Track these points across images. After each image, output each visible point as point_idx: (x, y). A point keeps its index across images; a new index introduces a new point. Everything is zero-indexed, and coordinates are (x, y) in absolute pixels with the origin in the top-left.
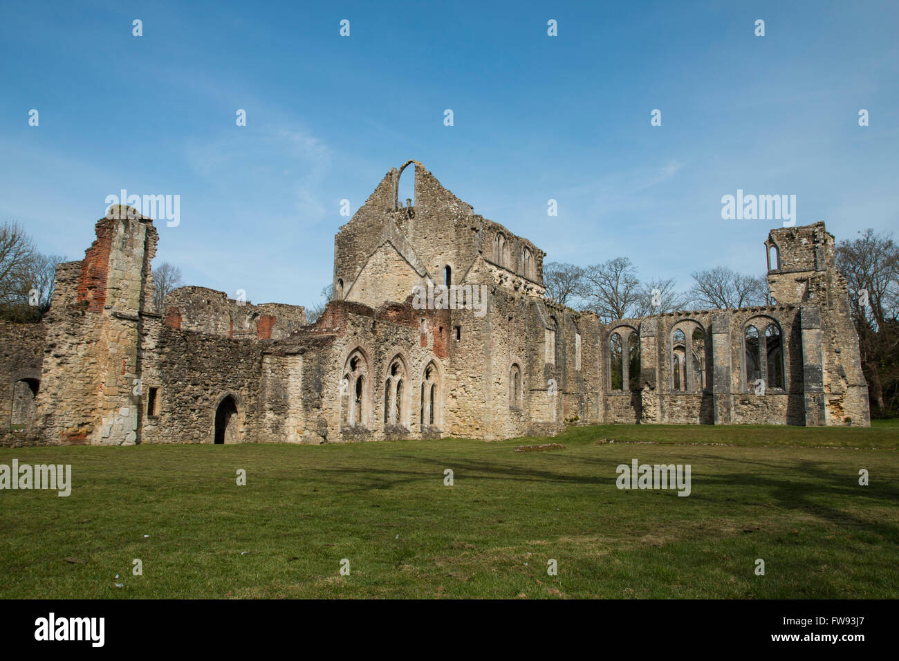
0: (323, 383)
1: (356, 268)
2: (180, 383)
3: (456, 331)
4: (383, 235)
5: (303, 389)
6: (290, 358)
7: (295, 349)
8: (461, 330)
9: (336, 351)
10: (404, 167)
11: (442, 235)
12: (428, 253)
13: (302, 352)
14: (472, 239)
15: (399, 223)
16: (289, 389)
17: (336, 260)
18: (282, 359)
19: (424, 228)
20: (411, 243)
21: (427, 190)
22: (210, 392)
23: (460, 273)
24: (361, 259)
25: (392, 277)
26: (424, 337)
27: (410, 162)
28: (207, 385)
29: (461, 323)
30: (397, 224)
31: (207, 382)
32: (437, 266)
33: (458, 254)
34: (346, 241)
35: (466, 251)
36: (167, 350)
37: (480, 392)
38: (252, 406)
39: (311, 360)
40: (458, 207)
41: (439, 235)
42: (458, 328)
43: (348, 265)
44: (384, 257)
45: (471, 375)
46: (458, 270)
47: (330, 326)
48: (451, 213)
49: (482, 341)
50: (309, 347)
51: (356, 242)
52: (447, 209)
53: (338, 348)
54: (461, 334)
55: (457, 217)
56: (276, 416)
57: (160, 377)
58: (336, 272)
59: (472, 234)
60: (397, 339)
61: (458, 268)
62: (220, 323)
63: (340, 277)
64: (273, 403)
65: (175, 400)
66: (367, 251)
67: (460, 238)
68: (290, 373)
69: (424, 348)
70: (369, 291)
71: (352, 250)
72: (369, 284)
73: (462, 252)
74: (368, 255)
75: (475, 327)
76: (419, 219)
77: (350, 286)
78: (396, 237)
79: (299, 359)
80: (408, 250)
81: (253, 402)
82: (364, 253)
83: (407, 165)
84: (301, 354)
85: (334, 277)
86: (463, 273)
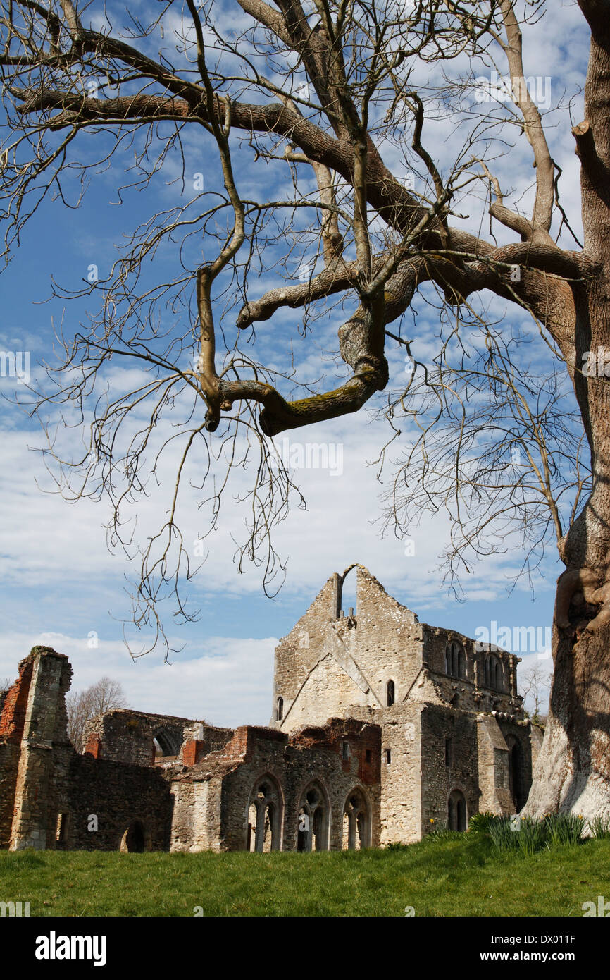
0: (227, 810)
1: (297, 684)
2: (88, 809)
3: (386, 754)
4: (324, 648)
5: (207, 816)
6: (196, 785)
7: (201, 776)
8: (391, 753)
9: (241, 777)
10: (348, 572)
11: (386, 646)
12: (372, 667)
13: (209, 778)
14: (415, 650)
15: (340, 635)
16: (194, 816)
17: (276, 676)
18: (190, 787)
19: (367, 639)
20: (354, 656)
21: (370, 597)
22: (117, 818)
23: (403, 689)
24: (302, 674)
25: (333, 694)
26: (346, 763)
27: (353, 566)
28: (115, 812)
29: (392, 745)
30: (339, 636)
31: (115, 809)
32: (380, 681)
33: (402, 667)
34: (286, 654)
35: (410, 664)
36: (77, 777)
37: (411, 822)
38: (158, 834)
39: (215, 786)
40: (401, 616)
41: (383, 647)
42: (388, 751)
43: (288, 681)
44: (325, 671)
45: (403, 803)
46: (403, 685)
47: (237, 752)
48: (394, 622)
49: (412, 765)
50: (214, 774)
51: (297, 656)
52: (390, 618)
53: (243, 774)
54: (391, 758)
55: (400, 626)
56: (182, 844)
57: (69, 803)
58: (276, 690)
59: (417, 645)
60: (312, 765)
61: (402, 682)
62: (141, 749)
63: (281, 695)
64: (180, 830)
65: (82, 826)
66: (308, 665)
67: (404, 649)
68: (196, 799)
69: (346, 774)
70: (310, 710)
71: (292, 664)
72: (310, 702)
73: (406, 664)
74: (310, 670)
75: (406, 750)
76: (362, 629)
77: (290, 705)
78: (337, 650)
79: (205, 785)
80: (350, 663)
81: (160, 830)
82: (305, 668)
83: (350, 569)
84: (206, 780)
85: (274, 695)
86: (408, 688)
